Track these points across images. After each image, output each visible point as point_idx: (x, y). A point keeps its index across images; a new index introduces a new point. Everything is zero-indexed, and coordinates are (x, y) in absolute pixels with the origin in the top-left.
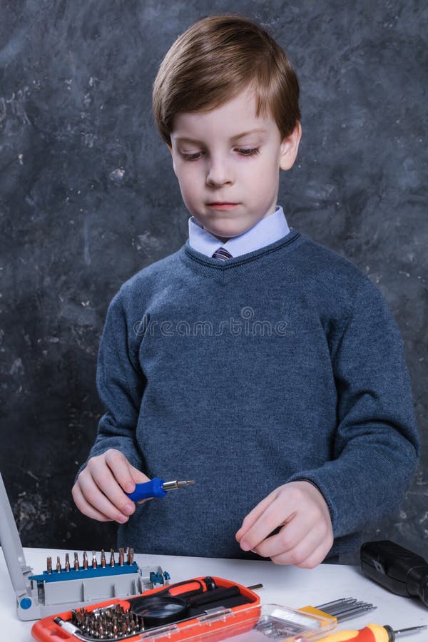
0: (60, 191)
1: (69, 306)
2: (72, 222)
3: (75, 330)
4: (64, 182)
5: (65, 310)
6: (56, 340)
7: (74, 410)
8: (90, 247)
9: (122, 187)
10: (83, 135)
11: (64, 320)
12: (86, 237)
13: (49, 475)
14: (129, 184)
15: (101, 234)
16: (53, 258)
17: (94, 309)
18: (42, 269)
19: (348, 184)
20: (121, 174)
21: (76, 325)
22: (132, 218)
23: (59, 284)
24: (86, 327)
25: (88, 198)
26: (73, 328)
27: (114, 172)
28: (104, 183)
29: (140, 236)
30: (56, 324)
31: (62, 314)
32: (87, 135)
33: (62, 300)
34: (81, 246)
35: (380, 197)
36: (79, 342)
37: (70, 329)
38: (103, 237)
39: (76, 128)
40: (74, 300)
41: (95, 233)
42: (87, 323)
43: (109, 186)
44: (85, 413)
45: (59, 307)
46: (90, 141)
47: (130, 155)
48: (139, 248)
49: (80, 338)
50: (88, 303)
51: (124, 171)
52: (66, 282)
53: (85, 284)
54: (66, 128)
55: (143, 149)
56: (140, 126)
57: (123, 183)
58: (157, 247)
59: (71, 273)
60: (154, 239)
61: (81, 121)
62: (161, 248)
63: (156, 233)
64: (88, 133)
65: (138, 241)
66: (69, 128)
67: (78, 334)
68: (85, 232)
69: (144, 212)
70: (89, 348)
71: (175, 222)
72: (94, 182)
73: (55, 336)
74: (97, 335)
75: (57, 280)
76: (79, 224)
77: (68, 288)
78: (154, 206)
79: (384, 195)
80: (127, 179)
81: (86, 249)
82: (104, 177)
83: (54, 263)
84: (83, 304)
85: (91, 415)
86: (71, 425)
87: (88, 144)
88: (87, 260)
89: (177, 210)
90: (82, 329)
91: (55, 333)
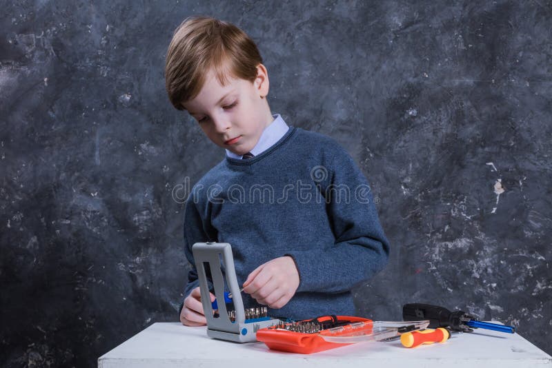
0: (78, 107)
1: (81, 196)
2: (86, 132)
3: (84, 214)
4: (81, 101)
5: (77, 199)
6: (68, 222)
7: (80, 277)
8: (100, 151)
9: (129, 107)
10: (99, 67)
11: (75, 207)
12: (97, 144)
13: (56, 329)
14: (134, 105)
15: (109, 142)
16: (68, 158)
17: (101, 199)
18: (59, 166)
19: (298, 115)
20: (128, 98)
21: (85, 211)
22: (136, 131)
23: (73, 178)
24: (94, 212)
25: (101, 114)
26: (82, 212)
27: (122, 96)
28: (114, 104)
29: (141, 145)
30: (68, 209)
31: (74, 201)
32: (102, 68)
33: (74, 191)
34: (93, 150)
35: (320, 125)
36: (87, 224)
37: (80, 214)
38: (111, 144)
39: (93, 61)
40: (85, 191)
41: (105, 141)
42: (95, 209)
43: (118, 106)
44: (90, 279)
45: (72, 196)
46: (104, 72)
47: (136, 84)
48: (140, 153)
49: (88, 221)
50: (96, 194)
51: (130, 96)
52: (78, 178)
53: (95, 179)
54: (85, 60)
55: (147, 80)
56: (145, 64)
57: (129, 105)
58: (154, 154)
59: (83, 171)
60: (153, 147)
61: (98, 57)
62: (157, 155)
63: (153, 142)
64: (103, 65)
65: (139, 148)
66: (88, 61)
67: (87, 218)
68: (97, 140)
69: (145, 127)
70: (95, 228)
71: (169, 135)
72: (107, 103)
73: (67, 219)
74: (102, 218)
75: (71, 175)
76: (92, 134)
77: (80, 182)
78: (153, 123)
79: (322, 125)
80: (133, 101)
81: (97, 153)
82: (114, 99)
83: (70, 163)
84: (92, 194)
85: (94, 280)
86: (77, 289)
87: (103, 74)
88: (98, 161)
89: (171, 126)
90: (90, 214)
91: (67, 216)
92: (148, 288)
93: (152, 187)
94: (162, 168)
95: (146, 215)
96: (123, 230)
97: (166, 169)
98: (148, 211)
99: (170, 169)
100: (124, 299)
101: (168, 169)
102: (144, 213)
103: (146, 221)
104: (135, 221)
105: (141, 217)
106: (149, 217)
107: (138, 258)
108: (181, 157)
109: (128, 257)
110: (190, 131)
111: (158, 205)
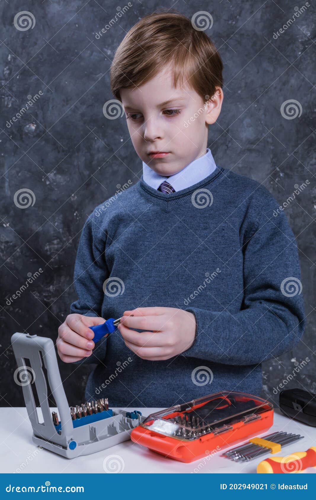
8: (9, 182)
9: (34, 137)
10: (3, 98)
12: (6, 175)
14: (38, 134)
15: (18, 172)
17: (13, 229)
20: (33, 127)
22: (43, 160)
24: (7, 242)
25: (8, 145)
27: (27, 126)
28: (20, 134)
29: (48, 174)
32: (6, 98)
34: (3, 182)
35: (227, 146)
36: (1, 254)
38: (20, 174)
41: (14, 172)
42: (8, 239)
43: (24, 137)
46: (9, 102)
47: (40, 113)
48: (48, 183)
49: (2, 251)
50: (8, 225)
51: (35, 125)
53: (6, 210)
55: (50, 108)
56: (48, 92)
57: (35, 134)
58: (61, 183)
60: (60, 176)
62: (64, 183)
63: (60, 171)
64: (7, 96)
65: (47, 178)
67: (1, 248)
68: (5, 170)
69: (51, 156)
70: (9, 258)
71: (75, 163)
72: (13, 133)
74: (16, 248)
76: (1, 165)
78: (59, 152)
79: (230, 145)
80: (38, 131)
81: (6, 184)
82: (20, 129)
84: (5, 225)
87: (7, 105)
88: (8, 192)
89: (77, 154)
90: (4, 244)
92: (62, 315)
93: (61, 216)
94: (70, 196)
95: (58, 244)
96: (35, 260)
97: (74, 198)
98: (58, 240)
99: (77, 197)
100: (41, 326)
101: (76, 197)
102: (55, 242)
103: (57, 250)
104: (47, 251)
105: (52, 246)
106: (60, 246)
107: (51, 287)
108: (88, 185)
109: (42, 286)
110: (96, 158)
111: (68, 234)
